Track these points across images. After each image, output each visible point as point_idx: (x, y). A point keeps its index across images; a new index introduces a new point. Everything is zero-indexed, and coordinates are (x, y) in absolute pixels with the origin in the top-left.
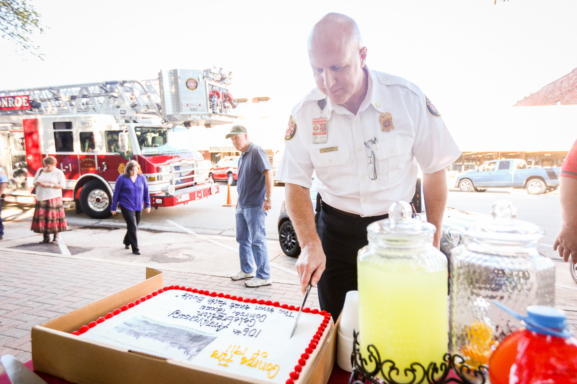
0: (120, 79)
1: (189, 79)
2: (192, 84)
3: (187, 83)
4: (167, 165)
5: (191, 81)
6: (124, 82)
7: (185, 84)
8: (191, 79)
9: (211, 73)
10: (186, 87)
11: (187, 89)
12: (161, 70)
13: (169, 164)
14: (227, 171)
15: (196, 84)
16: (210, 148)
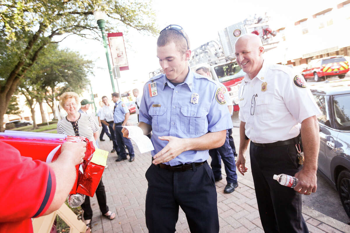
0: (206, 43)
1: (235, 31)
2: (237, 33)
3: (234, 34)
4: (236, 85)
5: (236, 31)
6: (208, 43)
7: (233, 35)
8: (236, 30)
9: (248, 21)
10: (234, 36)
11: (235, 37)
12: (218, 32)
13: (237, 84)
14: (313, 71)
15: (240, 32)
16: (303, 56)
